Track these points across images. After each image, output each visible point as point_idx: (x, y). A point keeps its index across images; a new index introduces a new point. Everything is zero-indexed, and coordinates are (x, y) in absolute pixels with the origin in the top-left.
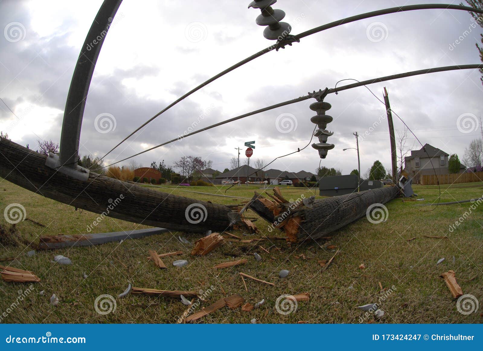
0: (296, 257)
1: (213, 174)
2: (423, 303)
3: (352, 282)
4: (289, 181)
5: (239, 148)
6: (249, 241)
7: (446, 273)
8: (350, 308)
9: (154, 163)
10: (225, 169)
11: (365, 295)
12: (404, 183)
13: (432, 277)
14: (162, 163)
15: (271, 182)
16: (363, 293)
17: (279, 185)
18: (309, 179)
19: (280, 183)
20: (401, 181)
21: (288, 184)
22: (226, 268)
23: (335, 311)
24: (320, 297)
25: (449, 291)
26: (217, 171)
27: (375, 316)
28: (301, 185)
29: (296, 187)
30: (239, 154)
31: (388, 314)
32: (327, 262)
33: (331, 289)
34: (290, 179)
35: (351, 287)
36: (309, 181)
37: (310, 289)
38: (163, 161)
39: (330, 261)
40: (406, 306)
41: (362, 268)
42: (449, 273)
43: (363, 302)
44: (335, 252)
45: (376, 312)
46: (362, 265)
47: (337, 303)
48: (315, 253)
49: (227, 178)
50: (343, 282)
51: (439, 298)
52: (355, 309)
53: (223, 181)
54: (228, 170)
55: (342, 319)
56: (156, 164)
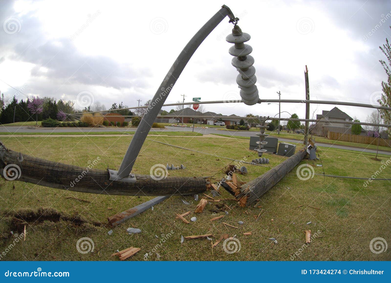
0: (243, 212)
1: (161, 114)
2: (293, 241)
3: (267, 228)
4: (222, 123)
5: (184, 95)
6: (219, 201)
7: (307, 231)
8: (266, 239)
9: (115, 104)
10: (172, 110)
11: (272, 234)
12: (310, 149)
13: (301, 231)
14: (121, 104)
15: (208, 122)
16: (271, 233)
17: (214, 126)
18: (239, 124)
19: (215, 123)
20: (309, 148)
21: (221, 125)
22: (216, 220)
23: (261, 239)
24: (255, 233)
25: (305, 239)
26: (165, 111)
27: (274, 243)
28: (233, 128)
29: (228, 129)
30: (184, 99)
31: (279, 242)
32: (258, 216)
33: (259, 230)
34: (223, 121)
35: (267, 230)
36: (239, 125)
37: (251, 230)
38: (122, 102)
39: (259, 216)
40: (286, 241)
41: (272, 221)
42: (308, 231)
43: (271, 237)
44: (261, 210)
45: (275, 241)
46: (272, 220)
47: (262, 236)
48: (252, 210)
49: (173, 118)
50: (264, 227)
51: (300, 241)
52: (268, 239)
53: (170, 120)
54: (174, 110)
55: (263, 242)
56: (116, 105)
